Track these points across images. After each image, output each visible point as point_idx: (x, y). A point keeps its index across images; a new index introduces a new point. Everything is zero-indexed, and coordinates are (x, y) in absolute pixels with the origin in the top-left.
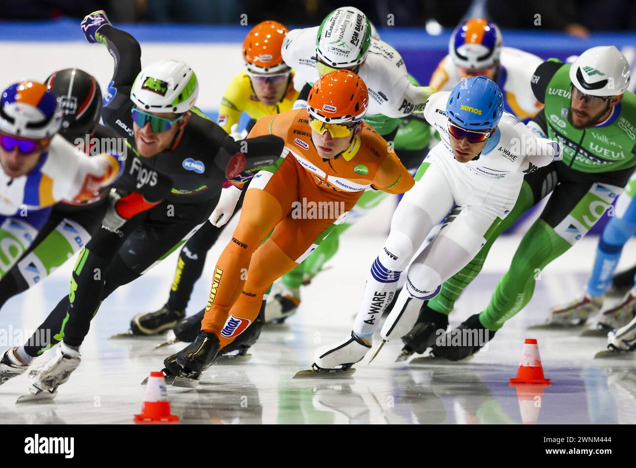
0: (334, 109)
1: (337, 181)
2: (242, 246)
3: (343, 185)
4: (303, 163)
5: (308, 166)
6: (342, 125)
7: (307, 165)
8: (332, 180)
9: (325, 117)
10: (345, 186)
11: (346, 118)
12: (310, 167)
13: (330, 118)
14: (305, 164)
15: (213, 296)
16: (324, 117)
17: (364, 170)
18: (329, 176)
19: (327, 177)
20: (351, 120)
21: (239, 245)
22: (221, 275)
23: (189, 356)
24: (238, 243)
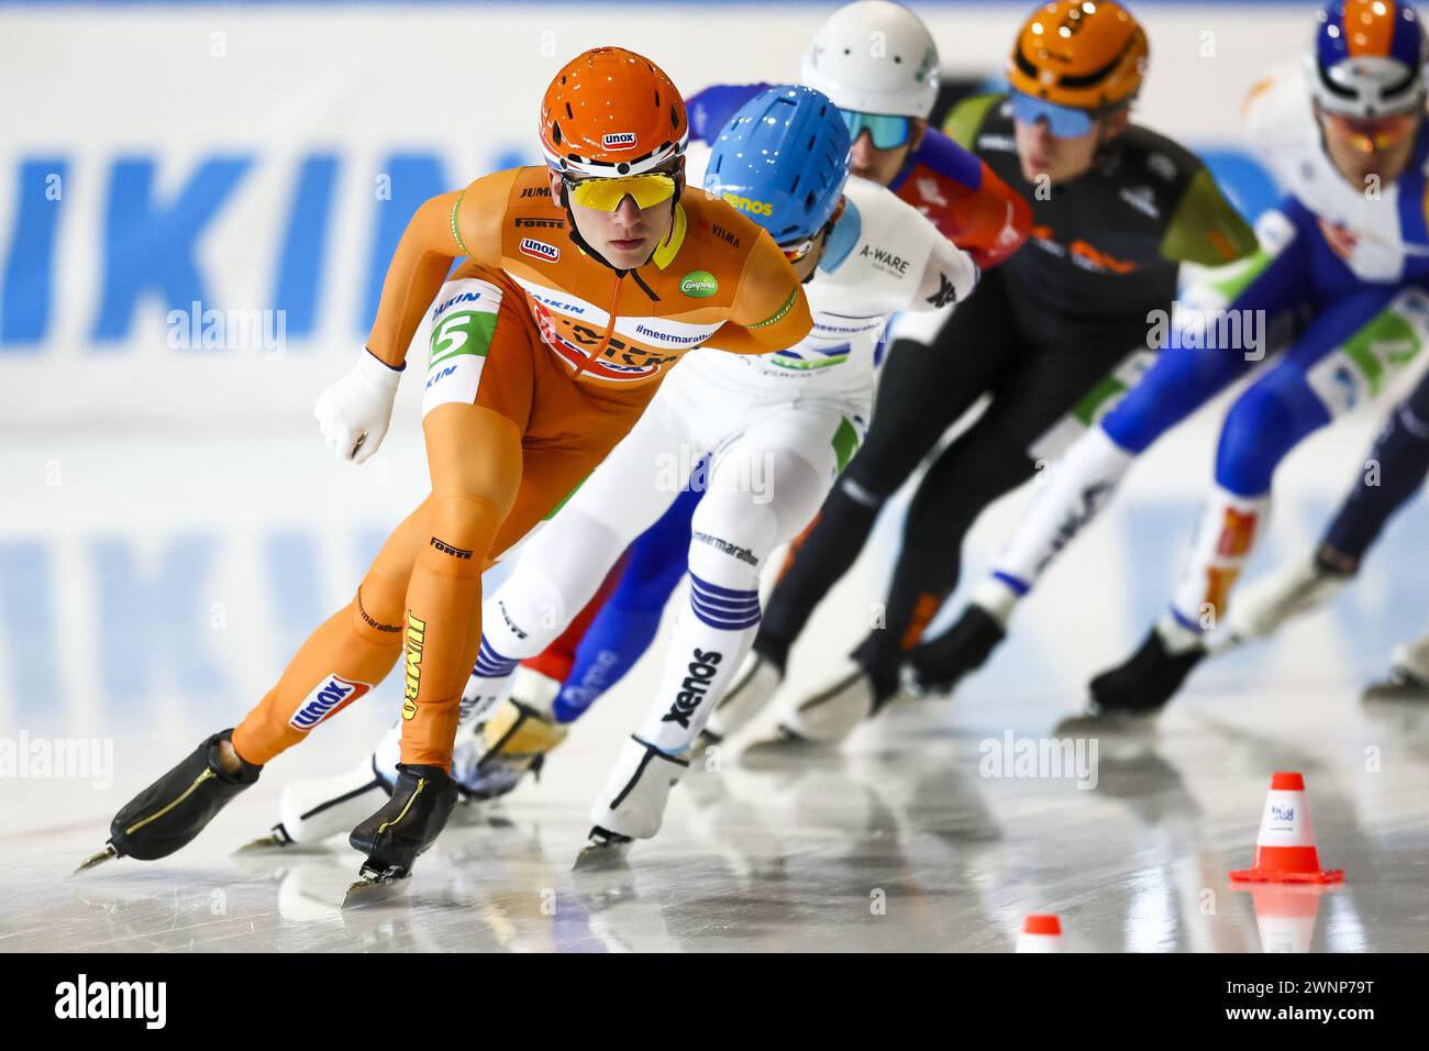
0: (630, 138)
1: (640, 329)
2: (459, 556)
3: (656, 335)
4: (547, 301)
5: (562, 306)
6: (655, 171)
7: (558, 305)
8: (627, 327)
9: (617, 165)
10: (663, 337)
11: (661, 151)
12: (567, 307)
13: (629, 164)
14: (553, 303)
15: (414, 684)
16: (613, 165)
17: (707, 283)
18: (617, 318)
19: (612, 323)
20: (673, 153)
21: (452, 553)
22: (422, 632)
23: (381, 831)
24: (450, 551)
